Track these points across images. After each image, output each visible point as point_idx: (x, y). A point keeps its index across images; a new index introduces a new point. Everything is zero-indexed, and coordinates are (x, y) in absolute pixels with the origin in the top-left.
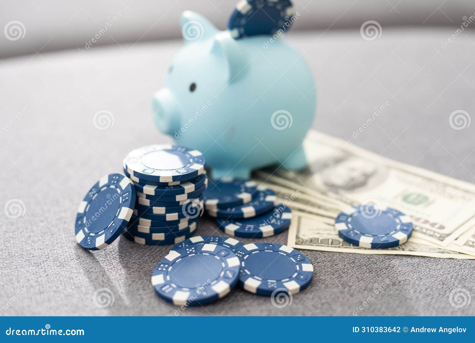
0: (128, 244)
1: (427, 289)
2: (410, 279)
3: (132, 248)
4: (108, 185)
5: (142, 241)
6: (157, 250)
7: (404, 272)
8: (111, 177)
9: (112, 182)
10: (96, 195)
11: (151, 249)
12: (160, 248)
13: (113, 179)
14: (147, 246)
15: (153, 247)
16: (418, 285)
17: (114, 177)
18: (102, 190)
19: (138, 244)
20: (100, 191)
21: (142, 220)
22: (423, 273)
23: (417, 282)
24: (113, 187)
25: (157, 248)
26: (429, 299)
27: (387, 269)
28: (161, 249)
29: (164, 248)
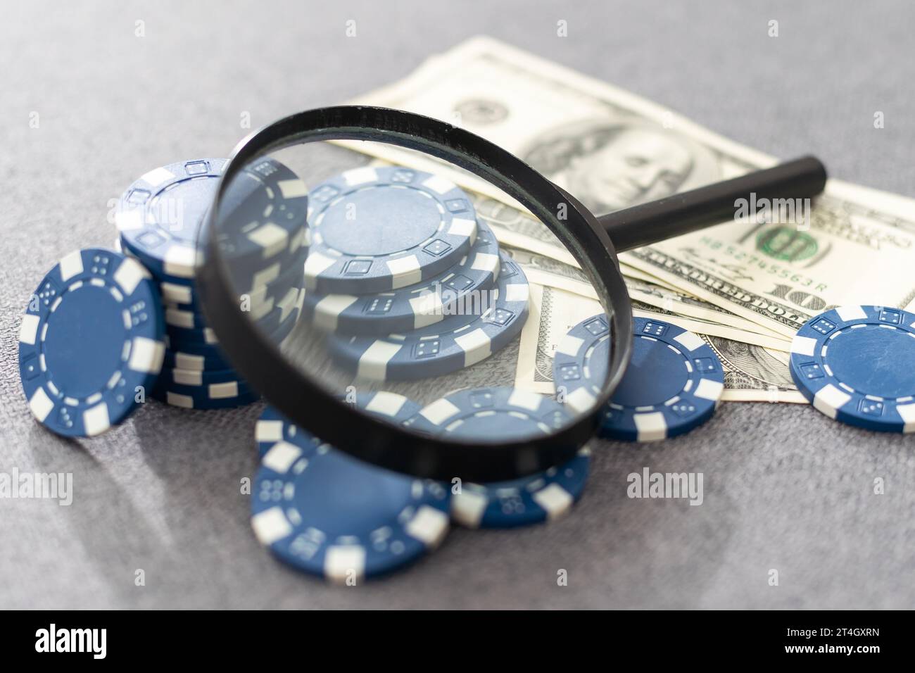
0: (153, 410)
1: (841, 478)
2: (802, 453)
3: (165, 419)
4: (85, 277)
5: (187, 402)
6: (225, 420)
7: (785, 435)
8: (88, 257)
9: (95, 270)
10: (59, 300)
11: (210, 419)
12: (229, 414)
13: (94, 264)
14: (199, 412)
15: (211, 413)
16: (823, 468)
17: (97, 259)
18: (73, 288)
19: (176, 407)
20: (66, 290)
21: (180, 357)
22: (826, 435)
23: (818, 459)
24: (98, 282)
25: (222, 416)
26: (851, 503)
27: (746, 429)
28: (233, 418)
29: (238, 414)
